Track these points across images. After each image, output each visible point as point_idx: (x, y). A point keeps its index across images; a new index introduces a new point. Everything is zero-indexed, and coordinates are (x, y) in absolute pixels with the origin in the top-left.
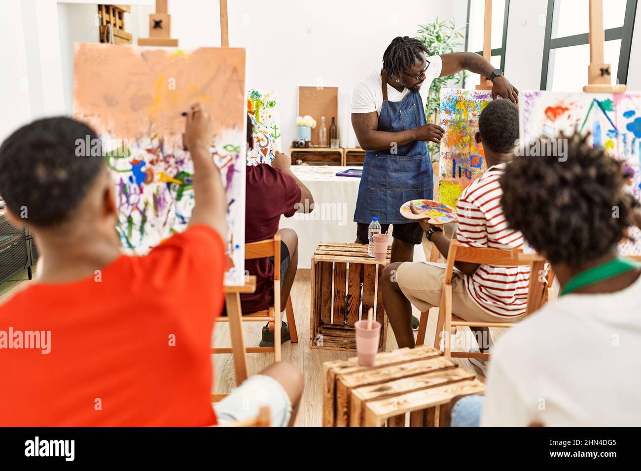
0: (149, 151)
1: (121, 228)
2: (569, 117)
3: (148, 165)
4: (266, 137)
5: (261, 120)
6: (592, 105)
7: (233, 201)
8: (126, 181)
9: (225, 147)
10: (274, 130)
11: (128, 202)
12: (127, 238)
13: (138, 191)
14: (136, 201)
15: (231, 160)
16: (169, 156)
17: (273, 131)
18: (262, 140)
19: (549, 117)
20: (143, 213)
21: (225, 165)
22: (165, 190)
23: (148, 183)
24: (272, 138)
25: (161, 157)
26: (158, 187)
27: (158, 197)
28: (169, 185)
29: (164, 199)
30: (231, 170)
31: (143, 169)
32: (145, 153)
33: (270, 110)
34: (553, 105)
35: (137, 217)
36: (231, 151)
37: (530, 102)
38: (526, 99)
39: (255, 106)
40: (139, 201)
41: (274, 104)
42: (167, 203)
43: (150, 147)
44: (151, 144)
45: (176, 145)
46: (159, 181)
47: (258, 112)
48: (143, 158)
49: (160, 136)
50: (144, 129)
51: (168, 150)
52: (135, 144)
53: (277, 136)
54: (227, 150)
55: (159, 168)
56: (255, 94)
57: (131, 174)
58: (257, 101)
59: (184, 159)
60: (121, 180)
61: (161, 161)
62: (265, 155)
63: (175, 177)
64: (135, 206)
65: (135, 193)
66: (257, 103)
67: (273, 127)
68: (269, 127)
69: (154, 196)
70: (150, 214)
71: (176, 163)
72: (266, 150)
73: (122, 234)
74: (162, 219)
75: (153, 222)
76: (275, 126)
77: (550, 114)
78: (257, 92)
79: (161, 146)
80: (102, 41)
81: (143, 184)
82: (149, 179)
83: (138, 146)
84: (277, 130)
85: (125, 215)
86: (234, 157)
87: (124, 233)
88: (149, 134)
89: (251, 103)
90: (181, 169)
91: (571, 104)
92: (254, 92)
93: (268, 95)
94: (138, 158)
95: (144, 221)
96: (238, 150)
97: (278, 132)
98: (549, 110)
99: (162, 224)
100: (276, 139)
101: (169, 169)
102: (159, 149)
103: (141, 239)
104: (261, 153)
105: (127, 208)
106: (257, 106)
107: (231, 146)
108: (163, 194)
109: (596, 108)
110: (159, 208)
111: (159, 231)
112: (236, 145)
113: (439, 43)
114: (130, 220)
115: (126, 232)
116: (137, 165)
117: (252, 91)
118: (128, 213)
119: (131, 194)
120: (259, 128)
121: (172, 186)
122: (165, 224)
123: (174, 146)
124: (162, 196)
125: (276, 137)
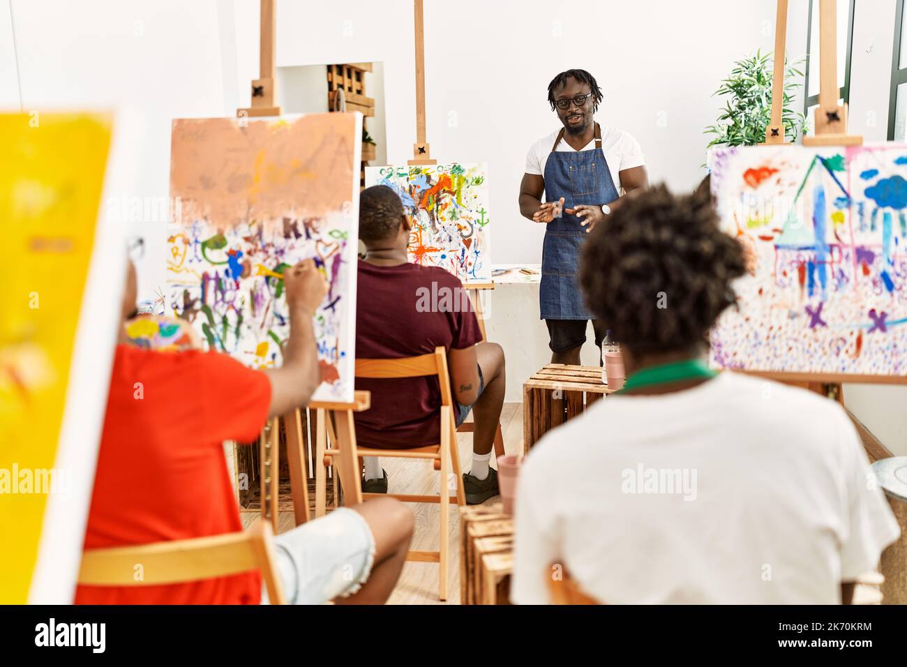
0: (247, 239)
1: (215, 330)
2: (778, 181)
3: (245, 256)
4: (470, 224)
5: (463, 202)
6: (814, 163)
7: (338, 298)
8: (222, 275)
9: (331, 233)
10: (481, 214)
11: (223, 299)
12: (221, 342)
13: (234, 287)
14: (232, 299)
15: (337, 248)
16: (268, 245)
17: (479, 216)
18: (465, 227)
19: (749, 183)
20: (239, 313)
21: (331, 254)
22: (263, 285)
23: (245, 277)
24: (477, 226)
25: (260, 247)
26: (256, 281)
27: (255, 293)
28: (267, 278)
29: (262, 296)
30: (337, 261)
31: (240, 261)
32: (242, 242)
33: (475, 189)
34: (755, 166)
35: (232, 318)
36: (337, 238)
37: (722, 163)
38: (716, 159)
39: (455, 185)
40: (235, 298)
41: (481, 180)
42: (265, 300)
43: (248, 235)
44: (250, 230)
45: (276, 232)
46: (257, 275)
47: (460, 191)
48: (240, 248)
49: (259, 221)
50: (242, 214)
51: (267, 238)
52: (232, 232)
53: (484, 222)
54: (333, 237)
55: (257, 259)
56: (457, 169)
57: (227, 266)
58: (460, 178)
59: (285, 247)
60: (217, 273)
61: (260, 251)
62: (468, 248)
63: (275, 270)
64: (231, 305)
65: (231, 289)
66: (459, 180)
67: (480, 210)
68: (474, 211)
69: (252, 293)
70: (247, 314)
71: (276, 253)
72: (470, 241)
73: (216, 336)
74: (260, 319)
75: (250, 323)
76: (483, 209)
77: (751, 178)
78: (459, 166)
79: (260, 233)
80: (331, 110)
81: (239, 279)
82: (246, 272)
83: (236, 233)
84: (484, 215)
85: (220, 315)
86: (341, 244)
87: (218, 335)
88: (247, 220)
89: (452, 180)
90: (281, 261)
91: (783, 164)
92: (455, 166)
93: (473, 170)
94: (235, 248)
95: (240, 322)
96: (345, 236)
97: (486, 216)
98: (750, 172)
99: (259, 326)
100: (483, 226)
101: (269, 261)
102: (258, 237)
103: (236, 344)
104: (463, 245)
105: (222, 307)
106: (459, 184)
107: (338, 231)
108: (261, 290)
109: (819, 168)
110: (257, 307)
111: (256, 334)
112: (343, 231)
113: (762, 86)
114: (225, 320)
115: (221, 334)
116: (234, 256)
117: (453, 165)
118: (222, 312)
119: (226, 290)
120: (461, 212)
121: (271, 280)
122: (262, 326)
123: (273, 233)
124: (260, 293)
125: (483, 224)
